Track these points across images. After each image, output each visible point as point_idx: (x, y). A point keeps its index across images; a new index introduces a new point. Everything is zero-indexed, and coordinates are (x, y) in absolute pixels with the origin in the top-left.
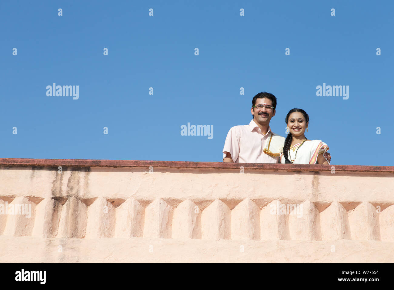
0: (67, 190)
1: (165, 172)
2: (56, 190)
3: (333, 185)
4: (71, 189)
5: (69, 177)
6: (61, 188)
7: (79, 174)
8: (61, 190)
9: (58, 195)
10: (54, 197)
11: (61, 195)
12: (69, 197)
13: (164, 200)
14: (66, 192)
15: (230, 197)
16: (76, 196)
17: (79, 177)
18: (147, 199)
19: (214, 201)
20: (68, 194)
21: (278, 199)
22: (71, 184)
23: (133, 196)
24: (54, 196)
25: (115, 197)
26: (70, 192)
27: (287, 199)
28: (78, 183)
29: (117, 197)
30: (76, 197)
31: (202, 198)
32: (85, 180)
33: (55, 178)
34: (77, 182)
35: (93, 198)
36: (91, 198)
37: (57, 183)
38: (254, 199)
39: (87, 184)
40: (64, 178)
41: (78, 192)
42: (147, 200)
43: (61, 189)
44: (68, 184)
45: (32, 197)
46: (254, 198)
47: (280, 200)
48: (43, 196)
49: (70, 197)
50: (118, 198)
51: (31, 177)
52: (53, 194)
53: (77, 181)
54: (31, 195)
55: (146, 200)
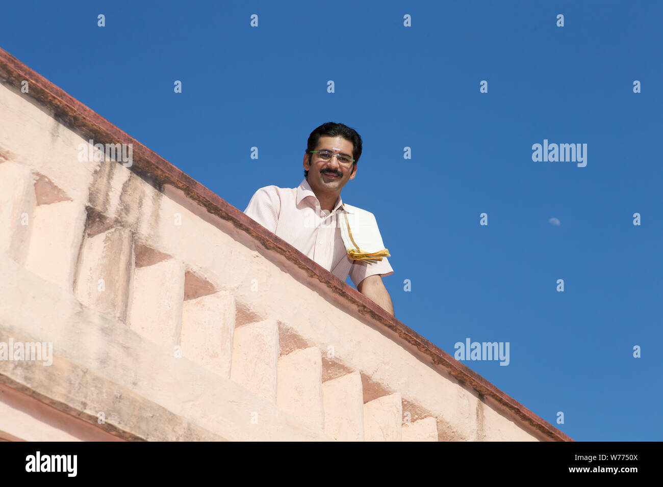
0: (118, 206)
1: (286, 272)
2: (98, 195)
3: (499, 430)
4: (127, 209)
5: (125, 181)
6: (107, 195)
7: (143, 185)
8: (108, 200)
9: (99, 208)
10: (91, 208)
11: (105, 212)
12: (119, 224)
13: (279, 328)
14: (116, 209)
15: (376, 378)
16: (133, 230)
17: (143, 192)
18: (254, 311)
19: (352, 372)
20: (119, 216)
21: (436, 418)
22: (127, 198)
23: (233, 290)
24: (91, 206)
25: (202, 273)
26: (124, 215)
27: (448, 423)
28: (140, 204)
29: (206, 276)
30: (133, 233)
31: (338, 357)
32: (154, 204)
33: (100, 166)
34: (138, 201)
35: (164, 254)
36: (160, 253)
37: (102, 178)
38: (405, 401)
39: (156, 217)
40: (114, 177)
41: (137, 223)
42: (252, 313)
43: (108, 198)
44: (122, 194)
45: (47, 180)
46: (407, 399)
47: (438, 421)
48: (70, 193)
49: (121, 226)
50: (208, 280)
51: (53, 135)
52: (90, 200)
53: (138, 197)
54: (46, 175)
55: (251, 311)
